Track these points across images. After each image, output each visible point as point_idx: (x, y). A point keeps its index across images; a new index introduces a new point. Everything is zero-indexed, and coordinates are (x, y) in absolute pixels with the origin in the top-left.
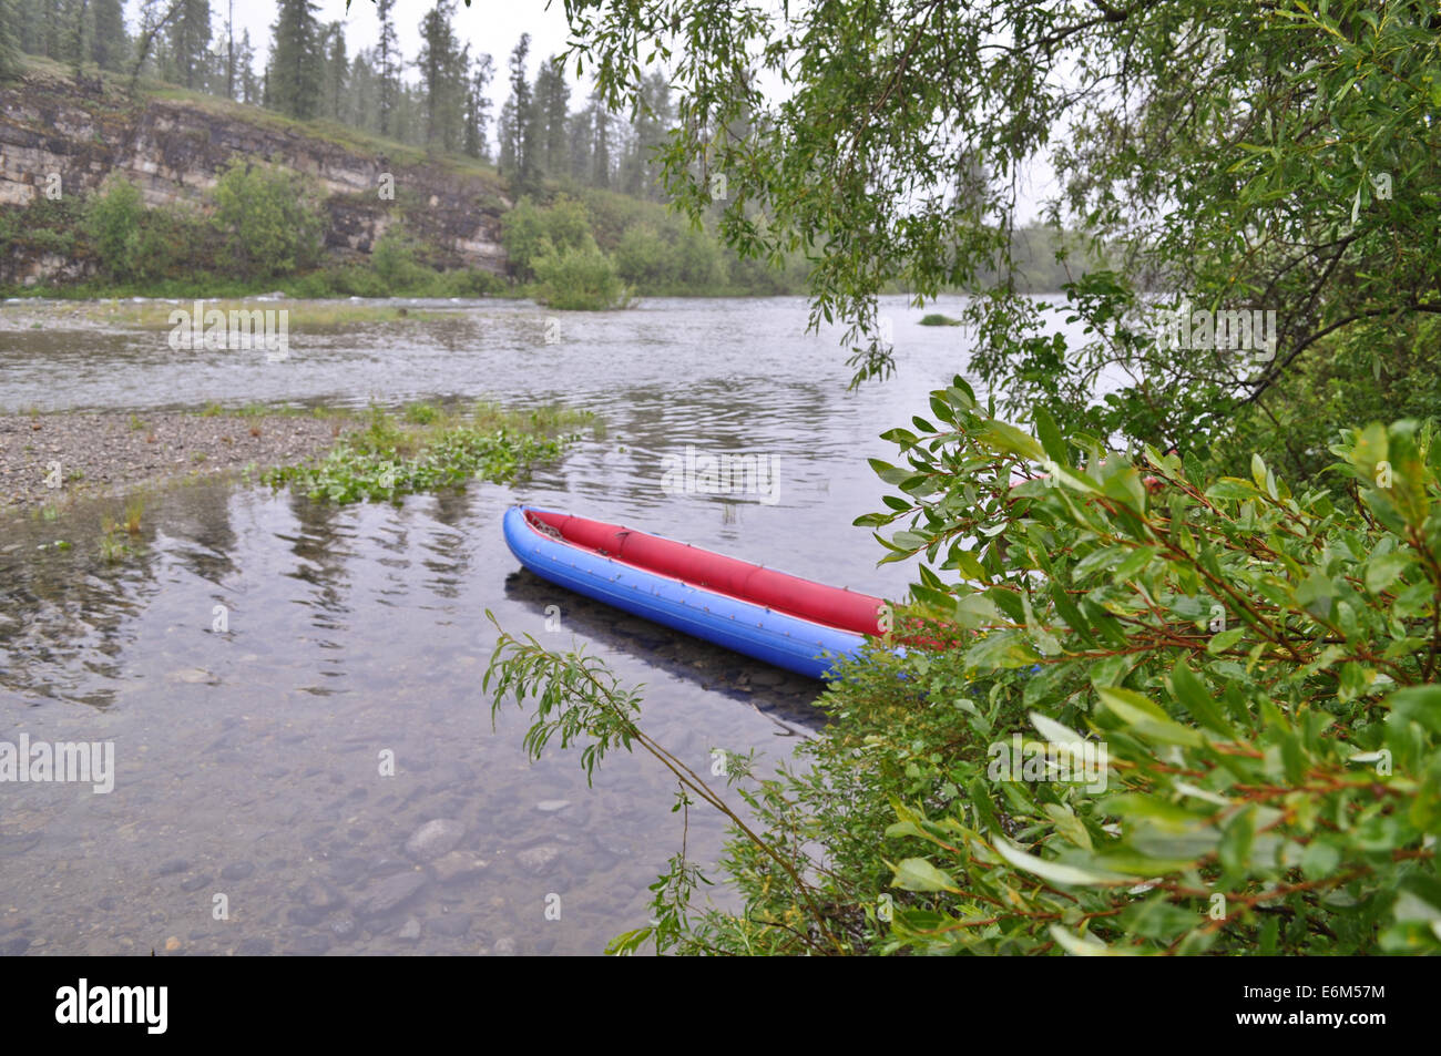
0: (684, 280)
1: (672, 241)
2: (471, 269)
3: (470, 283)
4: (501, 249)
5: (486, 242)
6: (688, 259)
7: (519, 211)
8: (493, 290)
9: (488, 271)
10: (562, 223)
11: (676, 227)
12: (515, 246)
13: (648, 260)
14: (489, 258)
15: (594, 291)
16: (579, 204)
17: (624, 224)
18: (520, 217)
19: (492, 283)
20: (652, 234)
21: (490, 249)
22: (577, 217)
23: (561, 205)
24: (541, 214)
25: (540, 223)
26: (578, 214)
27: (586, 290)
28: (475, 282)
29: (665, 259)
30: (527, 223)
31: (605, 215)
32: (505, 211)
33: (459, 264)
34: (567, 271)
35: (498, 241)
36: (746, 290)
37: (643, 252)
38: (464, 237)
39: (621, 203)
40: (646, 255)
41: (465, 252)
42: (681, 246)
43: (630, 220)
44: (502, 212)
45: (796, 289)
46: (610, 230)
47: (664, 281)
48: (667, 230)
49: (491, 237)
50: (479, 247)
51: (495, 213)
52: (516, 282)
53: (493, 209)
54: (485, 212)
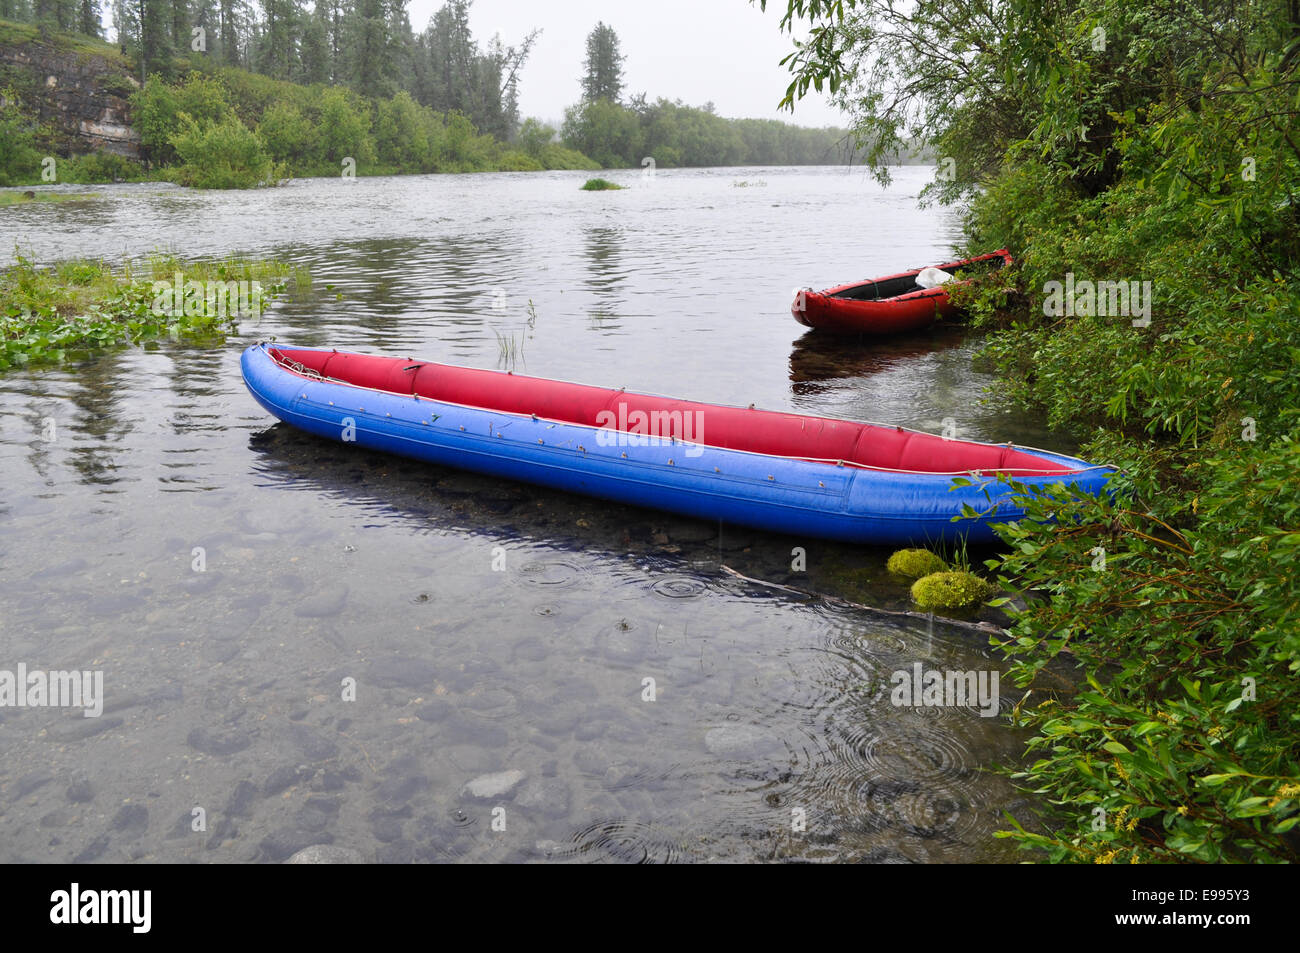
0: (331, 160)
1: (315, 121)
2: (101, 154)
3: (101, 168)
4: (132, 132)
5: (115, 124)
6: (334, 139)
7: (148, 91)
8: (127, 176)
9: (120, 155)
10: (198, 102)
11: (319, 106)
12: (147, 127)
13: (293, 140)
14: (119, 142)
15: (242, 169)
16: (214, 83)
17: (263, 103)
18: (151, 96)
19: (125, 167)
20: (294, 113)
21: (119, 132)
22: (213, 96)
23: (195, 84)
24: (171, 94)
25: (174, 103)
26: (213, 93)
27: (233, 167)
28: (106, 168)
29: (310, 140)
30: (159, 102)
31: (242, 95)
32: (134, 91)
33: (85, 149)
34: (211, 147)
35: (128, 124)
36: (397, 169)
37: (286, 132)
38: (88, 119)
39: (260, 84)
40: (290, 135)
41: (91, 135)
42: (325, 125)
43: (268, 100)
44: (129, 92)
45: (444, 168)
46: (250, 111)
47: (310, 162)
48: (309, 110)
49: (120, 119)
50: (106, 130)
51: (122, 93)
52: (151, 166)
53: (119, 88)
54: (110, 92)
